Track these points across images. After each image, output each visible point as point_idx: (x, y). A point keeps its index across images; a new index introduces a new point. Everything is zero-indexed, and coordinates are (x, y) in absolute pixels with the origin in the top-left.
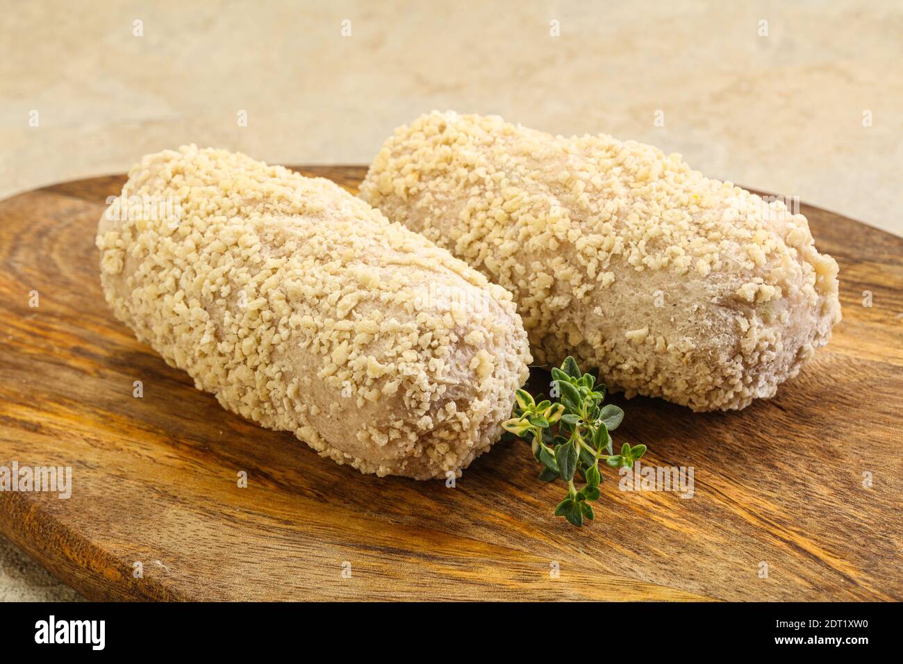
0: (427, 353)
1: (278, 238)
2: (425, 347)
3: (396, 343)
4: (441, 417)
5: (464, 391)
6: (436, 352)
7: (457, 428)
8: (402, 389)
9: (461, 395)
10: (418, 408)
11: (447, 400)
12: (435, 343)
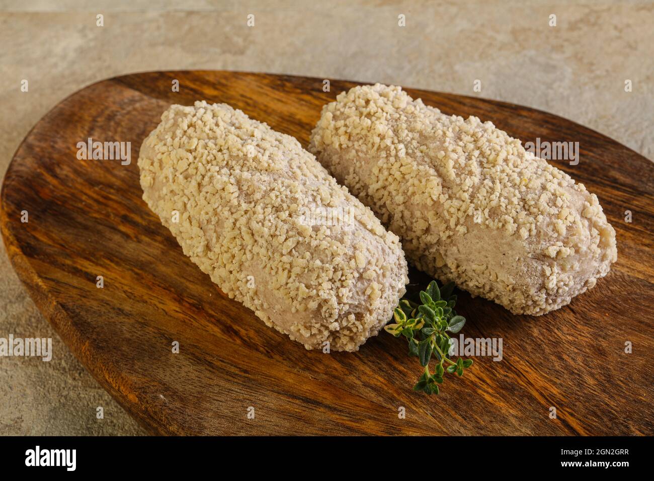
0: (338, 284)
1: (250, 189)
2: (337, 280)
3: (318, 277)
4: (345, 324)
5: (360, 308)
6: (344, 283)
7: (355, 330)
8: (320, 306)
9: (358, 310)
10: (330, 317)
11: (350, 313)
12: (344, 278)
